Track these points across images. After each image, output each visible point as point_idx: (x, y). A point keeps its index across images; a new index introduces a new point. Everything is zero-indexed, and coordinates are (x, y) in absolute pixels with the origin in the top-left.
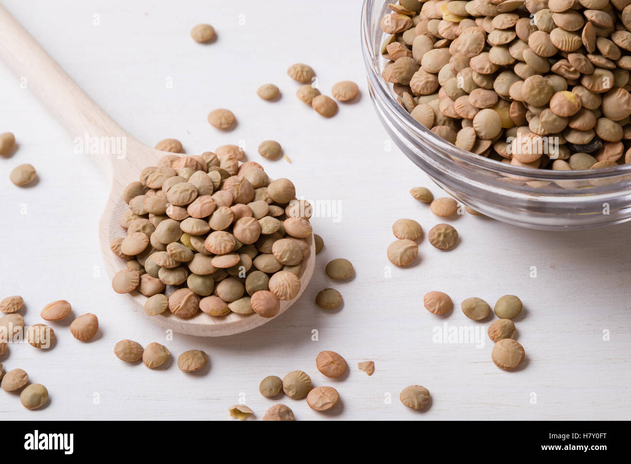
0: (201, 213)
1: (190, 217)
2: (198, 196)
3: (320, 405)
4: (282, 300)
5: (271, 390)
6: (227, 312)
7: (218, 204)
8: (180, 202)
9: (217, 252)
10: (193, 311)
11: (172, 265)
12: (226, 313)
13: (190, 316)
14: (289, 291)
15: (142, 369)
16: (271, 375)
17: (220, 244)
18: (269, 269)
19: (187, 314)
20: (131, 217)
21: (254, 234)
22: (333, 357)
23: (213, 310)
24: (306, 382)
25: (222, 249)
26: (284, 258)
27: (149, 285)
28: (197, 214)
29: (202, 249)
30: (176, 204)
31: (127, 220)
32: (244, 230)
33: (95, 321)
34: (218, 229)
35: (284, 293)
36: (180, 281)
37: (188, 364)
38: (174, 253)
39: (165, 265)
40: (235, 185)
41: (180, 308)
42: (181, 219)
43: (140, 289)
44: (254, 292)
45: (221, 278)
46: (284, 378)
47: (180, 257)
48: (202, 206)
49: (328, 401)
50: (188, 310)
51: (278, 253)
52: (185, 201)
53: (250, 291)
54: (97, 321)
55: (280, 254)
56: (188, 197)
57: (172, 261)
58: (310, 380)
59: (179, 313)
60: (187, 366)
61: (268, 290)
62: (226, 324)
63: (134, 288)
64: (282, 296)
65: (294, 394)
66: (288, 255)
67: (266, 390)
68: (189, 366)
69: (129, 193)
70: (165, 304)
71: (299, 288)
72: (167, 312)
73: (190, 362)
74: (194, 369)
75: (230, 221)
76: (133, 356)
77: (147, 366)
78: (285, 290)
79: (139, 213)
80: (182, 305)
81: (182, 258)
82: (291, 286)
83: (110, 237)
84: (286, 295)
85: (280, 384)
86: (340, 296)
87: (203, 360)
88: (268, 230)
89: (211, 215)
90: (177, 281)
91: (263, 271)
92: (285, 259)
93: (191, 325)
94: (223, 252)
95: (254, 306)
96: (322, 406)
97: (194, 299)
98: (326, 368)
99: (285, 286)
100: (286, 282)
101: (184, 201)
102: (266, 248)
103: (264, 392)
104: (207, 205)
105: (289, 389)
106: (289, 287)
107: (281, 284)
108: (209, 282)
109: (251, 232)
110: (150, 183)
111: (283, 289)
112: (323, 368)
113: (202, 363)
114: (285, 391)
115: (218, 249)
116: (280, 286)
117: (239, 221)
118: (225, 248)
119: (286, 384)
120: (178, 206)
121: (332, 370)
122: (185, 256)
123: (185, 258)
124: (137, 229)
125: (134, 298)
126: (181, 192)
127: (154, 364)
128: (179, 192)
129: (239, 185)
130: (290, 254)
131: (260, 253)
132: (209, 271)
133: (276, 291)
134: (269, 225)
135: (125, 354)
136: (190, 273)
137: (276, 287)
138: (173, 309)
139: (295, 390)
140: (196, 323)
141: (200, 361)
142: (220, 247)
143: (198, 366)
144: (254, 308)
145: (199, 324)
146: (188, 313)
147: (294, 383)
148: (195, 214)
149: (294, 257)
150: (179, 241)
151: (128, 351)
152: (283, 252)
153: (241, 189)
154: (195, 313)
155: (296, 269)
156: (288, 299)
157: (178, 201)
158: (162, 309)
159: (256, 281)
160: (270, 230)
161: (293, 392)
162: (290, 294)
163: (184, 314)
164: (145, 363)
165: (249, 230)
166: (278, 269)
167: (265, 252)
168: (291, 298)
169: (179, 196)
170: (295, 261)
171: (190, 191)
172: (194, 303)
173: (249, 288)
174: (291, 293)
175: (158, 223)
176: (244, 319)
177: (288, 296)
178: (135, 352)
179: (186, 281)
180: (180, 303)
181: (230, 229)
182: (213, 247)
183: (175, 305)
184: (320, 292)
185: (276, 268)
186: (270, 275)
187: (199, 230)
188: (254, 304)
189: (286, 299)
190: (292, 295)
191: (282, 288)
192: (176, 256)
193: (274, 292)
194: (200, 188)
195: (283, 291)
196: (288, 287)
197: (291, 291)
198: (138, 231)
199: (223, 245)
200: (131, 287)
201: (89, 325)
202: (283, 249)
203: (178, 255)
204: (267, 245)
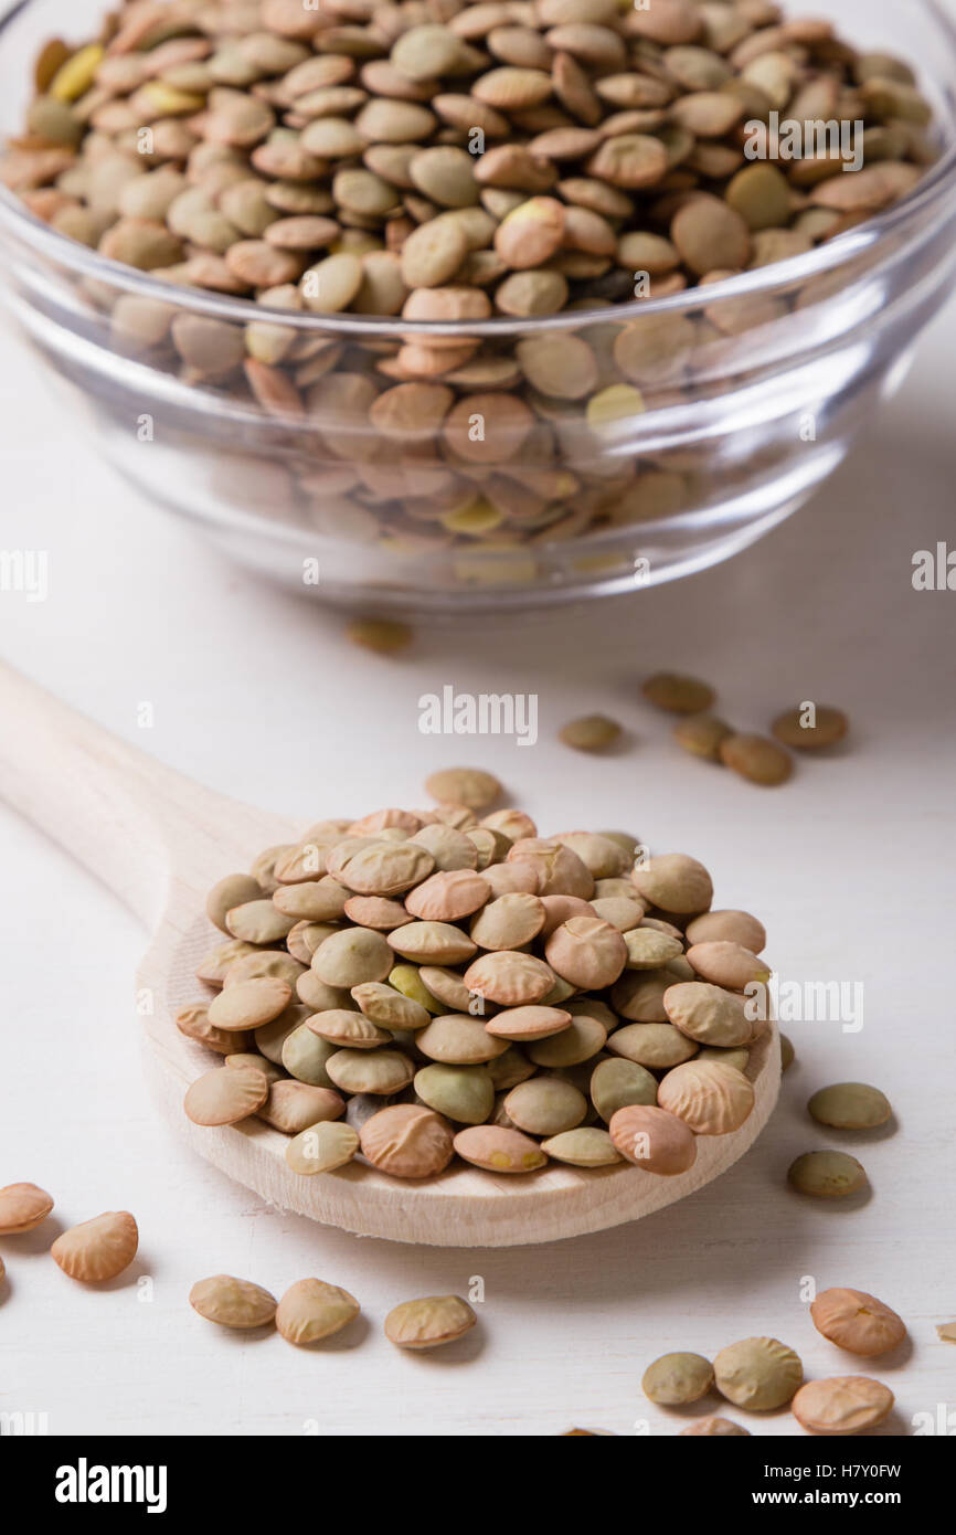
0: (448, 906)
1: (417, 919)
2: (435, 870)
3: (838, 1414)
4: (704, 1134)
5: (680, 1384)
6: (535, 1164)
7: (496, 889)
8: (384, 883)
9: (504, 994)
10: (436, 1160)
11: (369, 1037)
12: (533, 1168)
13: (427, 1173)
14: (722, 1105)
15: (277, 1349)
16: (675, 1350)
17: (513, 975)
18: (656, 1056)
19: (416, 1168)
20: (232, 953)
21: (609, 959)
22: (862, 1301)
23: (496, 1152)
24: (787, 1361)
25: (520, 987)
26: (699, 1024)
27: (294, 1102)
28: (439, 909)
29: (456, 994)
30: (373, 889)
31: (217, 962)
32: (578, 949)
33: (128, 1232)
34: (502, 945)
35: (707, 1111)
36: (391, 1083)
37: (420, 1322)
38: (376, 1002)
39: (348, 1034)
40: (540, 855)
41: (397, 1148)
42: (387, 925)
43: (268, 1114)
44: (615, 1108)
45: (514, 1080)
46: (718, 1357)
47: (391, 1012)
48: (450, 890)
49: (862, 1403)
50: (421, 1155)
51: (681, 1010)
52: (399, 879)
53: (604, 1108)
54: (135, 1226)
55: (687, 1012)
56: (410, 867)
57: (368, 1027)
58: (797, 1357)
59: (394, 1163)
60: (417, 1329)
61: (658, 1105)
62: (536, 1197)
63: (254, 1107)
64: (700, 1122)
65: (753, 1393)
66: (711, 1015)
67: (664, 1385)
68: (421, 1330)
69: (223, 898)
70: (349, 1140)
71: (750, 1102)
72: (354, 1166)
73: (423, 1319)
74: (438, 1334)
75: (535, 924)
76: (247, 1311)
77: (291, 1340)
78: (709, 1102)
79: (256, 935)
80: (401, 1141)
81: (398, 1016)
82: (727, 1092)
83: (169, 1005)
84: (713, 1116)
85: (706, 1371)
86: (860, 1167)
87: (465, 1315)
88: (649, 953)
89: (478, 913)
90: (385, 1080)
91: (641, 1060)
92: (704, 1027)
93: (430, 1199)
94: (521, 997)
95: (621, 1141)
96: (846, 1417)
97: (436, 1130)
98: (843, 1325)
99: (710, 1092)
100: (711, 1081)
101: (396, 878)
102: (645, 1004)
103: (659, 1391)
104: (466, 887)
105: (734, 1382)
106: (723, 1094)
107: (698, 1089)
108: (479, 1085)
109: (601, 953)
110: (285, 869)
111: (705, 1100)
112: (837, 1325)
113: (461, 1323)
114: (723, 1388)
115: (507, 988)
116: (694, 1094)
117: (561, 928)
118: (526, 985)
119: (723, 1371)
120: (378, 895)
121: (861, 1333)
122: (405, 1011)
123: (406, 1016)
124: (252, 974)
125: (251, 1139)
126: (386, 858)
127: (315, 1328)
128: (380, 857)
129: (552, 854)
130: (717, 1014)
131: (624, 1022)
132: (481, 1052)
133: (685, 1105)
134: (650, 943)
135: (225, 1305)
136: (422, 1061)
137: (683, 1098)
138: (375, 1153)
139: (754, 1383)
140: (447, 1194)
141: (455, 1316)
142: (513, 983)
143: (450, 1326)
144: (620, 1146)
145: (455, 1198)
146: (421, 1163)
147: (748, 1363)
148: (432, 907)
149: (729, 1023)
150: (386, 981)
151: (232, 1297)
152: (697, 1009)
153: (557, 865)
154: (442, 1166)
155: (739, 1057)
156: (721, 1130)
157: (379, 881)
158: (342, 1154)
159: (621, 1080)
160: (654, 953)
161: (750, 1389)
162: (726, 1115)
163: (408, 1167)
164: (283, 1335)
165: (595, 947)
166: (683, 1058)
167: (642, 1018)
168: (729, 1127)
169: (383, 867)
170: (733, 1036)
171: (413, 856)
172: (438, 1138)
173: (600, 1097)
174: (730, 1109)
175: (319, 942)
176: (589, 1182)
177: (720, 1119)
178: (255, 1303)
179: (412, 1085)
180: (396, 1136)
181: (537, 947)
182: (493, 983)
183: (381, 1141)
184: (799, 1158)
185: (677, 1054)
186: (659, 1073)
187: (446, 943)
188: (623, 1134)
189: (712, 1131)
190: (732, 1118)
191: (701, 1098)
192: (379, 1010)
193: (679, 1111)
194: (442, 854)
195: (704, 1108)
196: (719, 1093)
197: (729, 1103)
198: (258, 976)
199: (520, 979)
200: (244, 1105)
201: (112, 1235)
202: (697, 1002)
203: (387, 1006)
204: (645, 997)
